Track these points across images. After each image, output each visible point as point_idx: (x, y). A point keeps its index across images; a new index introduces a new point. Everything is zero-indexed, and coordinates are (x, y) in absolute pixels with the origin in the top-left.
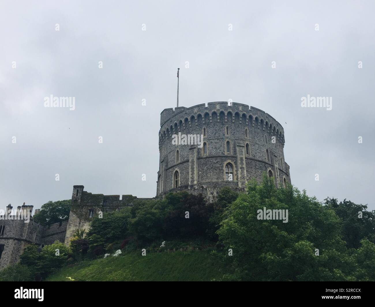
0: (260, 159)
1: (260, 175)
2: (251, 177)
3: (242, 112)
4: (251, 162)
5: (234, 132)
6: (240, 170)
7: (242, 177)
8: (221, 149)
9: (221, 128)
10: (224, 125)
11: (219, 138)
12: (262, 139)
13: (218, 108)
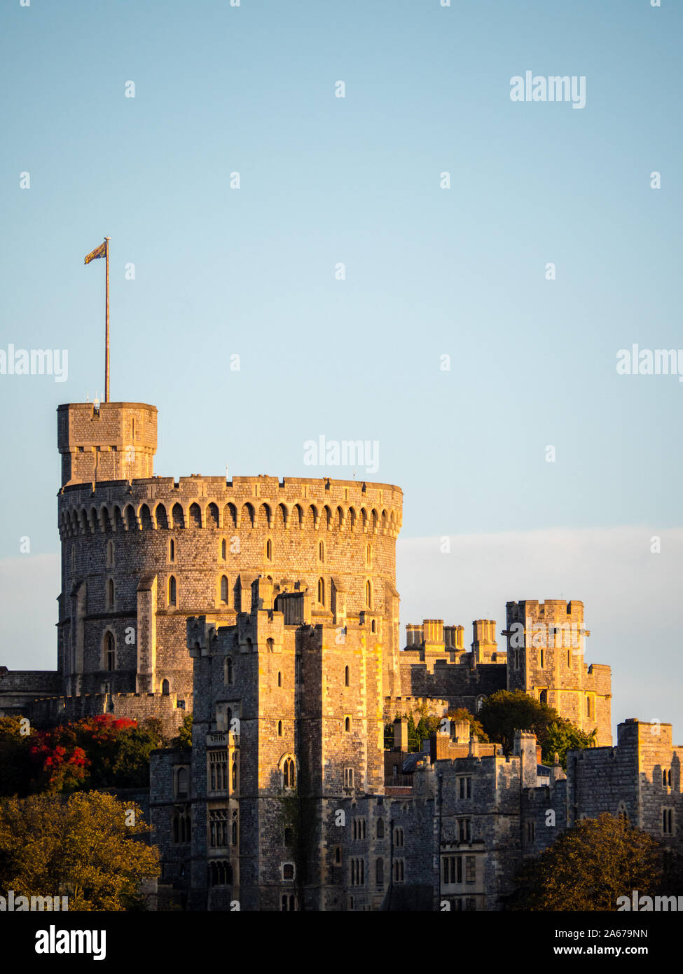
3: (259, 499)
8: (206, 595)
9: (210, 543)
10: (217, 536)
11: (205, 568)
12: (309, 556)
13: (204, 496)
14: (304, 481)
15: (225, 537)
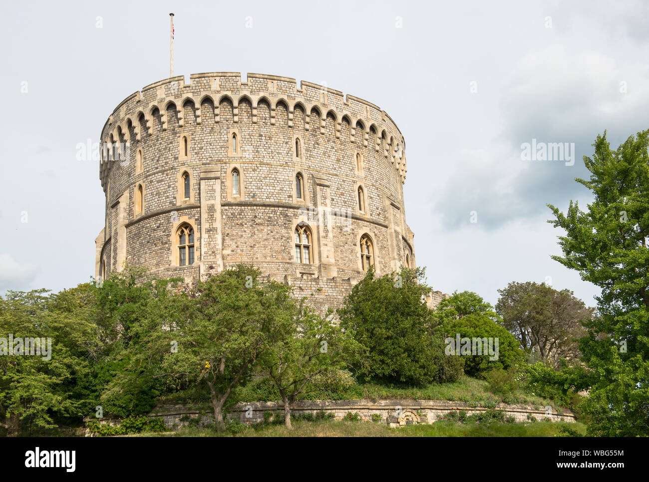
0: (272, 200)
1: (266, 240)
2: (237, 247)
3: (218, 92)
4: (242, 211)
5: (199, 146)
6: (205, 236)
7: (210, 253)
8: (168, 194)
9: (171, 143)
10: (178, 135)
11: (166, 168)
12: (284, 150)
13: (162, 96)
14: (272, 78)
15: (185, 134)
